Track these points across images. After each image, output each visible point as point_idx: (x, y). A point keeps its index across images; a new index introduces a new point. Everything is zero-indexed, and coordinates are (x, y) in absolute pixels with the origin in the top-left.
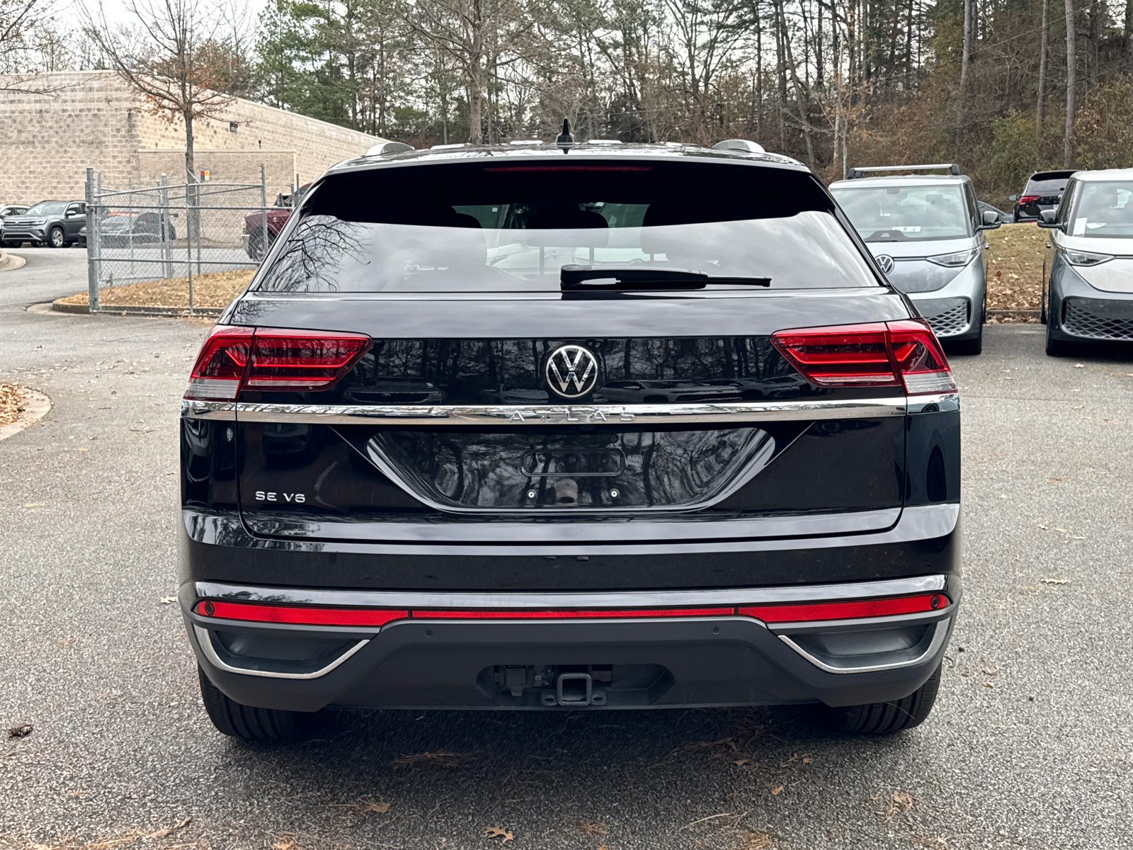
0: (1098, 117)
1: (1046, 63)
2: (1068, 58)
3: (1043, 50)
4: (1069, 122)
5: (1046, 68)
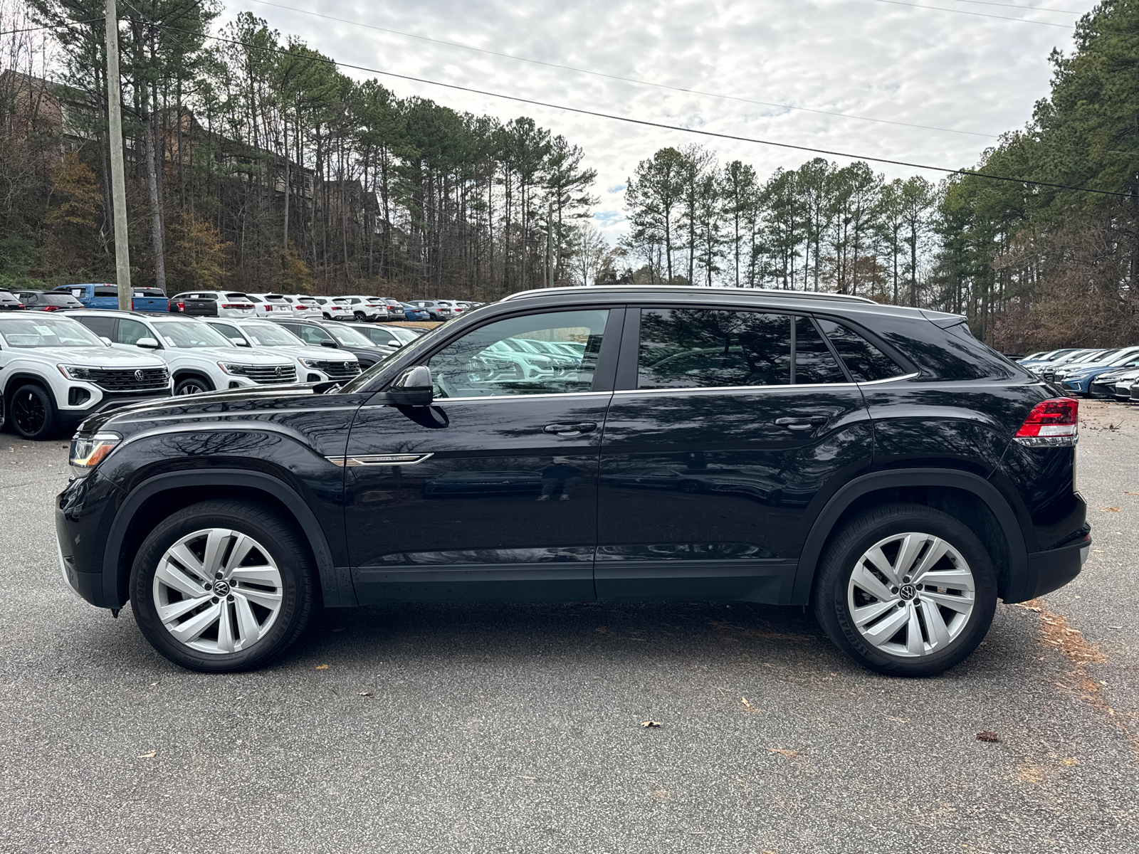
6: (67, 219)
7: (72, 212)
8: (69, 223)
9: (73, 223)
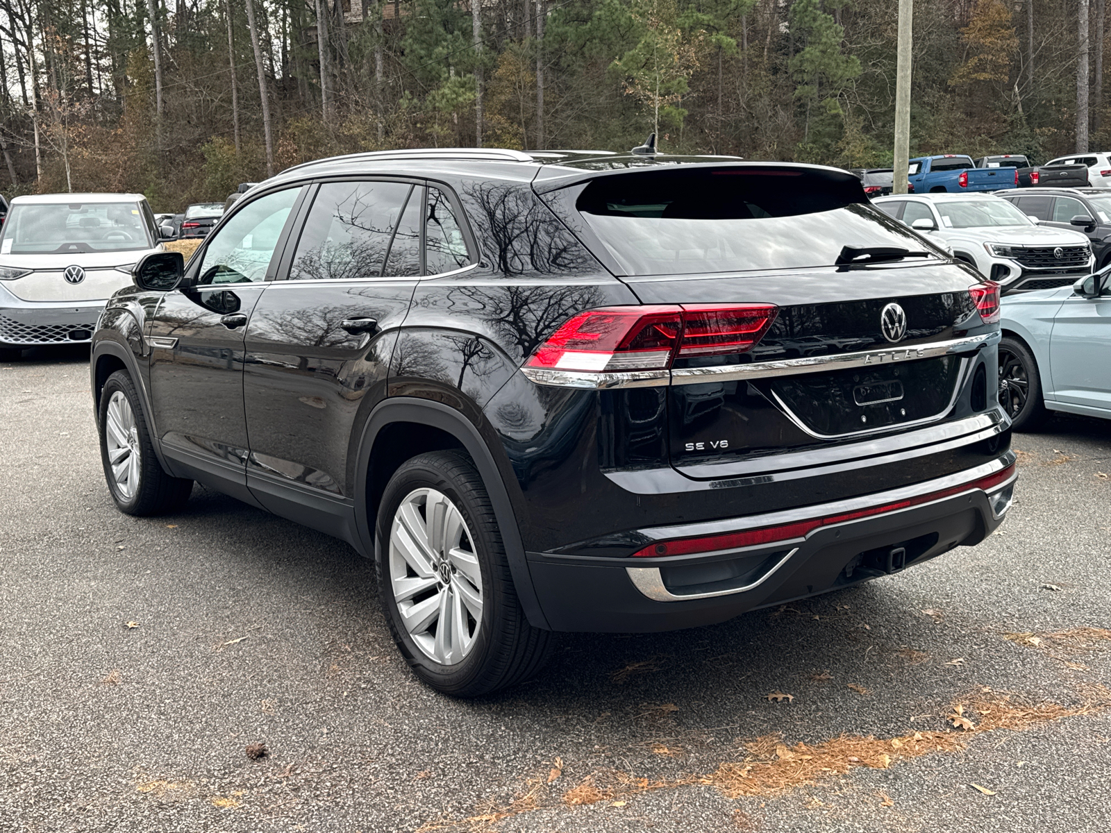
0: (296, 147)
1: (238, 98)
2: (262, 95)
3: (234, 86)
4: (269, 150)
5: (238, 103)
6: (973, 76)
7: (980, 68)
8: (978, 82)
9: (980, 81)
